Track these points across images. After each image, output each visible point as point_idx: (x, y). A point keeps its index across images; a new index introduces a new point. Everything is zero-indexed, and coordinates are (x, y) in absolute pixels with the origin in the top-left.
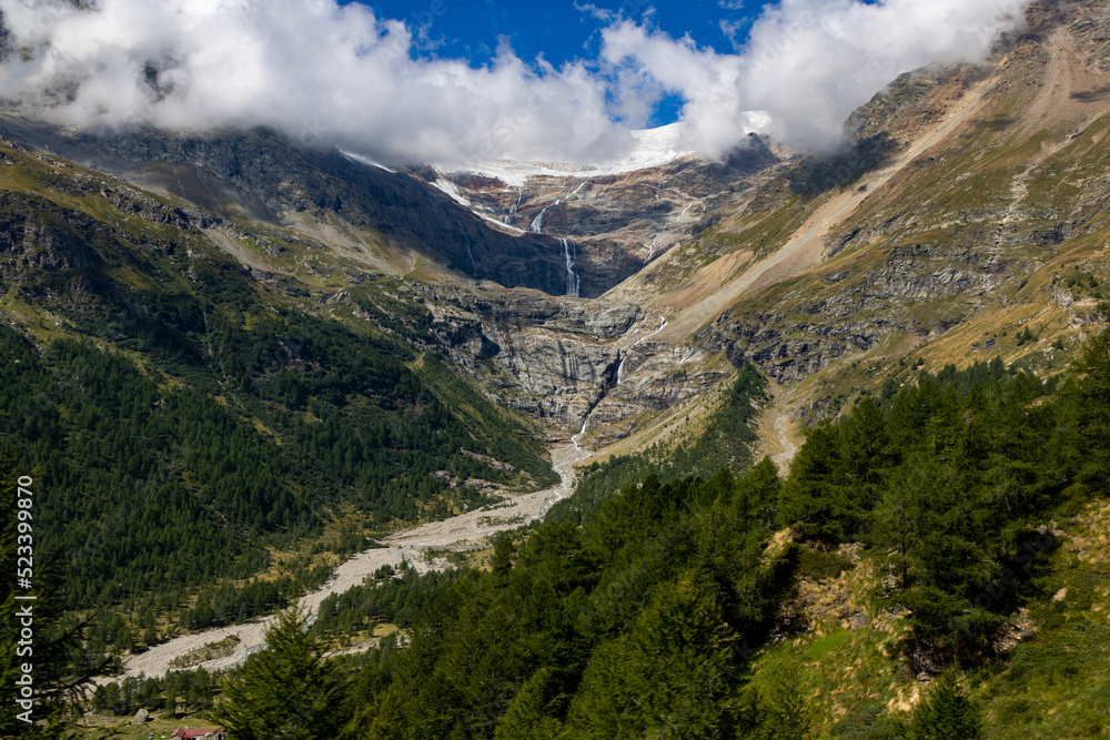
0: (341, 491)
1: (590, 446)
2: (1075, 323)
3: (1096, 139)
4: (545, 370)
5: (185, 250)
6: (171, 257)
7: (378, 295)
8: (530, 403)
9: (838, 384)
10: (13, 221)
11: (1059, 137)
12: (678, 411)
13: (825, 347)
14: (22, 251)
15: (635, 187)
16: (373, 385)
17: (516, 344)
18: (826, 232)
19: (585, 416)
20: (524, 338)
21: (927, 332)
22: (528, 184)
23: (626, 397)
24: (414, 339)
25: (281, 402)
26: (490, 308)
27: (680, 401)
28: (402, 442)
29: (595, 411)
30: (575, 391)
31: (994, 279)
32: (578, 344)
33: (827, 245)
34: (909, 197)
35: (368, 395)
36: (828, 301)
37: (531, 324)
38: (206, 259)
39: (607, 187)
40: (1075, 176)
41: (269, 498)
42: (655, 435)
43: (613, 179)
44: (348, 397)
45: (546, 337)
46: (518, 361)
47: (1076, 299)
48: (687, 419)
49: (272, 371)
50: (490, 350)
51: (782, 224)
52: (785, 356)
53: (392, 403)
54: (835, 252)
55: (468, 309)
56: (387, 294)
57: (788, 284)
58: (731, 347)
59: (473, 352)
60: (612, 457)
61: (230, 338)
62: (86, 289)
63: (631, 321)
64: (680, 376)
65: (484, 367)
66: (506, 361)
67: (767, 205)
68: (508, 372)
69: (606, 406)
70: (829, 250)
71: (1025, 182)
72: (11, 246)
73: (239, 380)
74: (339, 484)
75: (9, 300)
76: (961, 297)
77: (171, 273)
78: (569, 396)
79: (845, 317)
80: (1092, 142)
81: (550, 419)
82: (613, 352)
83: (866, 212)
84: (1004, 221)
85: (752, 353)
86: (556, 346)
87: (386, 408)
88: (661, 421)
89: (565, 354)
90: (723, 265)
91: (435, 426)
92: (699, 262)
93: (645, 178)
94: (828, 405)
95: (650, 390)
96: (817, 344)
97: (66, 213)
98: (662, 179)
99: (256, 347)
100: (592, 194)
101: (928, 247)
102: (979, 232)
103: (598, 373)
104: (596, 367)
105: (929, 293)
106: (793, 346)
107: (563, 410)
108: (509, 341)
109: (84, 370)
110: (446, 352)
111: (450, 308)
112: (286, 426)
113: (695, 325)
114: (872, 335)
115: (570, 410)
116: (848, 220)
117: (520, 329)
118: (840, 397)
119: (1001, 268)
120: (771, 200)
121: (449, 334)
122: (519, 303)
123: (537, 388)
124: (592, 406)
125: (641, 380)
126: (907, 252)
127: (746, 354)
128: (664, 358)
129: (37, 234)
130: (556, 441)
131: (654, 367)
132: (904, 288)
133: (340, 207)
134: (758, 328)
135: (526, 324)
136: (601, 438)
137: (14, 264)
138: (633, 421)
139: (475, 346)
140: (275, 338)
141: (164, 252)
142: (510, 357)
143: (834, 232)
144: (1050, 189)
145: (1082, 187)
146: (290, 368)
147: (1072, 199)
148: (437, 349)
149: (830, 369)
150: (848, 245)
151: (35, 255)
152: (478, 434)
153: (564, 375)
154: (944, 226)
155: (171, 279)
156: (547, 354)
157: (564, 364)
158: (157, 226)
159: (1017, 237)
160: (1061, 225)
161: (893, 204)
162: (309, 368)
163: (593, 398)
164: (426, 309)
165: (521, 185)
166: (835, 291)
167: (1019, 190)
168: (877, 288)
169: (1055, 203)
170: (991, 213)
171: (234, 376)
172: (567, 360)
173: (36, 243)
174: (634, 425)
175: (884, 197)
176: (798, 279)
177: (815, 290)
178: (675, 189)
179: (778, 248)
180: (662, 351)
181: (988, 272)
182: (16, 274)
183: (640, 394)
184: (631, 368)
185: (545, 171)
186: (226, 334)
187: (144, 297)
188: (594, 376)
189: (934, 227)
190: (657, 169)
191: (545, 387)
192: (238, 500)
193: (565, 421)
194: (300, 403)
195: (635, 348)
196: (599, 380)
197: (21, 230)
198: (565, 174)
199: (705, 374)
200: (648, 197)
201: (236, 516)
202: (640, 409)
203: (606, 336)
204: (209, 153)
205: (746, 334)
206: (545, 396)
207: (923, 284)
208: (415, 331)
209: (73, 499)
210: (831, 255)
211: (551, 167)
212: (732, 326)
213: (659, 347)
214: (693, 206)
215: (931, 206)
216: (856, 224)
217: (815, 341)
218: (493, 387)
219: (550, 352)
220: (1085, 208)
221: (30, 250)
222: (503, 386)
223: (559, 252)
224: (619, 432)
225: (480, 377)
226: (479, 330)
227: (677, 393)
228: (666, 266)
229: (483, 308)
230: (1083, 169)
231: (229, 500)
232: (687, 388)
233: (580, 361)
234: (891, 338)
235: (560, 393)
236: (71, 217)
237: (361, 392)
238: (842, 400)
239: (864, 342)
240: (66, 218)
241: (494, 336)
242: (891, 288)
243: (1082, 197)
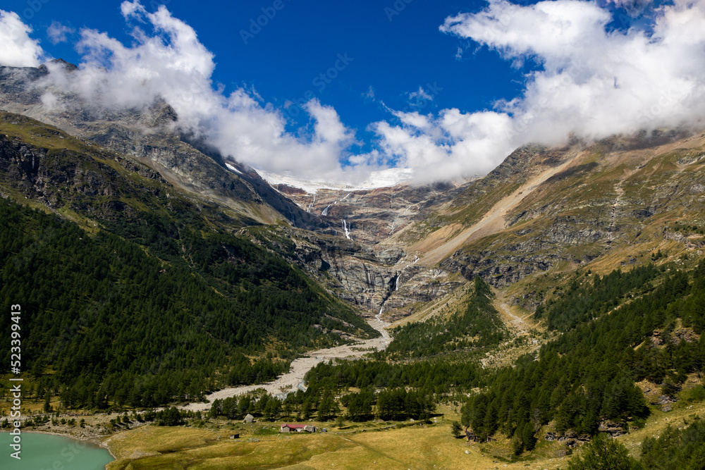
0: (267, 330)
1: (388, 320)
2: (690, 247)
3: (655, 168)
4: (356, 280)
5: (165, 194)
6: (157, 197)
7: (265, 232)
8: (350, 296)
9: (538, 285)
10: (68, 166)
11: (632, 167)
12: (436, 302)
13: (522, 268)
14: (73, 183)
15: (379, 196)
16: (275, 275)
17: (339, 264)
18: (505, 214)
19: (381, 305)
20: (344, 262)
21: (580, 262)
22: (318, 193)
23: (405, 294)
24: (286, 257)
25: (225, 280)
26: (325, 244)
27: (438, 297)
28: (293, 307)
29: (387, 302)
30: (374, 291)
31: (613, 235)
32: (374, 267)
33: (507, 220)
34: (552, 196)
35: (272, 281)
36: (522, 244)
37: (347, 254)
38: (178, 200)
39: (362, 196)
40: (649, 184)
41: (235, 327)
42: (428, 313)
43: (365, 192)
44: (261, 281)
45: (356, 261)
46: (341, 273)
47: (686, 236)
48: (447, 305)
49: (219, 263)
50: (325, 266)
51: (476, 211)
52: (498, 273)
53: (285, 286)
54: (513, 223)
55: (313, 243)
56: (270, 231)
57: (493, 237)
58: (464, 269)
59: (317, 266)
60: (409, 323)
61: (195, 241)
62: (112, 207)
63: (399, 257)
64: (436, 284)
65: (323, 276)
66: (334, 273)
67: (464, 202)
68: (336, 279)
69: (393, 299)
70: (509, 222)
71: (621, 187)
72: (66, 180)
73: (202, 265)
74: (265, 326)
75: (65, 210)
76: (596, 243)
77: (158, 206)
78: (371, 293)
79: (532, 253)
80: (653, 169)
81: (361, 306)
82: (393, 271)
83: (527, 203)
84: (615, 205)
85: (478, 272)
86: (362, 267)
87: (282, 289)
88: (428, 307)
89: (367, 271)
90: (444, 231)
91: (309, 300)
92: (429, 230)
93: (383, 192)
94: (535, 295)
95: (420, 291)
96: (517, 267)
97: (100, 165)
98: (393, 193)
99: (210, 248)
100: (354, 200)
101: (574, 217)
102: (601, 210)
103: (386, 282)
104: (385, 279)
105: (578, 241)
106: (503, 267)
107: (369, 301)
108: (335, 263)
109: (119, 248)
110: (303, 266)
111: (304, 242)
112: (231, 292)
113: (438, 259)
114: (548, 262)
115: (372, 301)
116: (517, 207)
117: (341, 257)
118: (542, 291)
119: (617, 229)
120: (466, 199)
121: (304, 256)
122: (340, 242)
123: (352, 289)
124: (385, 299)
125: (414, 286)
126: (563, 220)
127: (474, 272)
128: (424, 274)
129: (82, 174)
130: (368, 317)
131: (420, 280)
132: (563, 239)
133: (234, 188)
134: (480, 259)
135: (345, 254)
136: (394, 316)
137: (68, 190)
138: (411, 307)
139: (318, 264)
140: (220, 244)
141: (153, 193)
142: (337, 271)
143: (510, 214)
144: (637, 190)
145: (655, 190)
146: (229, 262)
147: (651, 195)
148: (299, 263)
149: (525, 279)
150: (520, 220)
151: (81, 186)
152: (330, 307)
153: (367, 283)
154: (581, 207)
155: (158, 208)
156: (357, 271)
157: (367, 277)
158: (148, 179)
159: (624, 213)
160: (648, 208)
161: (544, 199)
162: (239, 263)
163: (385, 296)
164: (292, 241)
165: (315, 193)
166: (525, 239)
167: (619, 191)
168: (548, 238)
169: (642, 196)
170: (607, 201)
171: (199, 263)
172: (369, 274)
173: (82, 179)
174: (412, 309)
175: (536, 196)
176: (498, 234)
177: (512, 239)
178: (400, 198)
179: (477, 222)
180: (422, 271)
181: (610, 231)
182: (70, 196)
183: (414, 293)
184: (405, 279)
185: (326, 187)
186: (193, 240)
187: (145, 216)
188: (384, 284)
189: (575, 208)
190: (389, 188)
191: (358, 288)
192: (219, 326)
193: (370, 307)
194: (235, 281)
195: (406, 269)
196: (387, 286)
197: (73, 171)
198: (339, 189)
199: (451, 283)
200: (386, 201)
201: (219, 335)
202: (414, 302)
203: (387, 263)
204: (160, 154)
205: (473, 262)
206: (357, 293)
207: (574, 237)
208: (287, 252)
209: (130, 314)
210: (510, 225)
211: (330, 185)
212: (464, 258)
213: (421, 269)
214: (412, 207)
215: (569, 199)
216: (523, 209)
217: (516, 265)
218: (329, 286)
219: (359, 269)
220: (660, 200)
221: (78, 183)
222: (334, 286)
223: (341, 227)
224: (404, 313)
225: (321, 280)
226: (320, 255)
227: (436, 292)
228: (409, 232)
229: (321, 243)
230: (653, 181)
231: (214, 325)
232: (441, 290)
233: (376, 275)
234: (559, 264)
235: (366, 292)
236: (103, 168)
237: (268, 278)
238: (543, 293)
239: (543, 266)
240: (100, 168)
241: (327, 259)
242: (556, 238)
243: (657, 194)
